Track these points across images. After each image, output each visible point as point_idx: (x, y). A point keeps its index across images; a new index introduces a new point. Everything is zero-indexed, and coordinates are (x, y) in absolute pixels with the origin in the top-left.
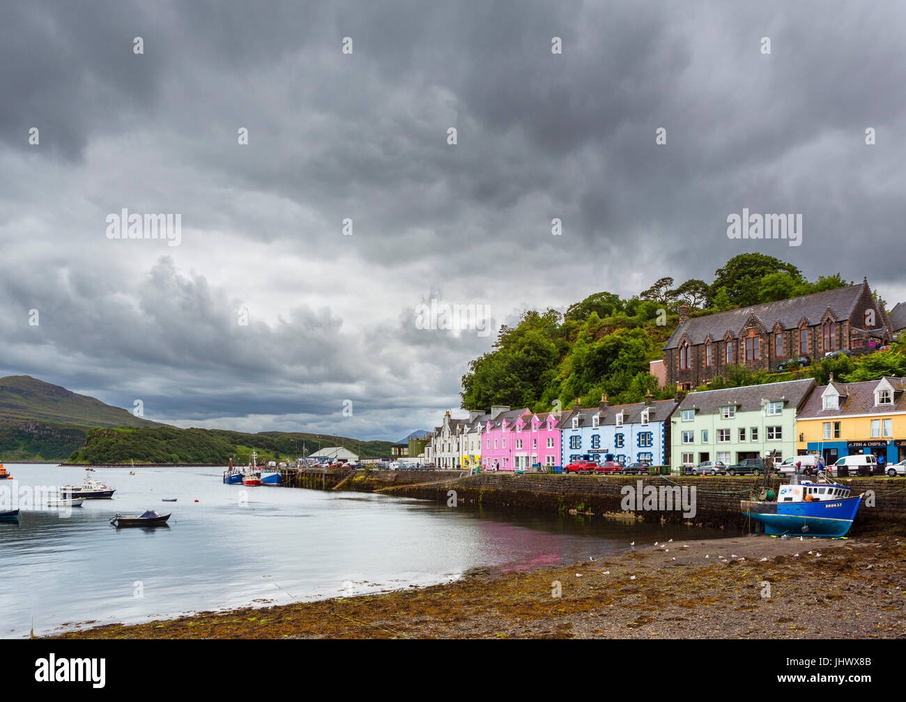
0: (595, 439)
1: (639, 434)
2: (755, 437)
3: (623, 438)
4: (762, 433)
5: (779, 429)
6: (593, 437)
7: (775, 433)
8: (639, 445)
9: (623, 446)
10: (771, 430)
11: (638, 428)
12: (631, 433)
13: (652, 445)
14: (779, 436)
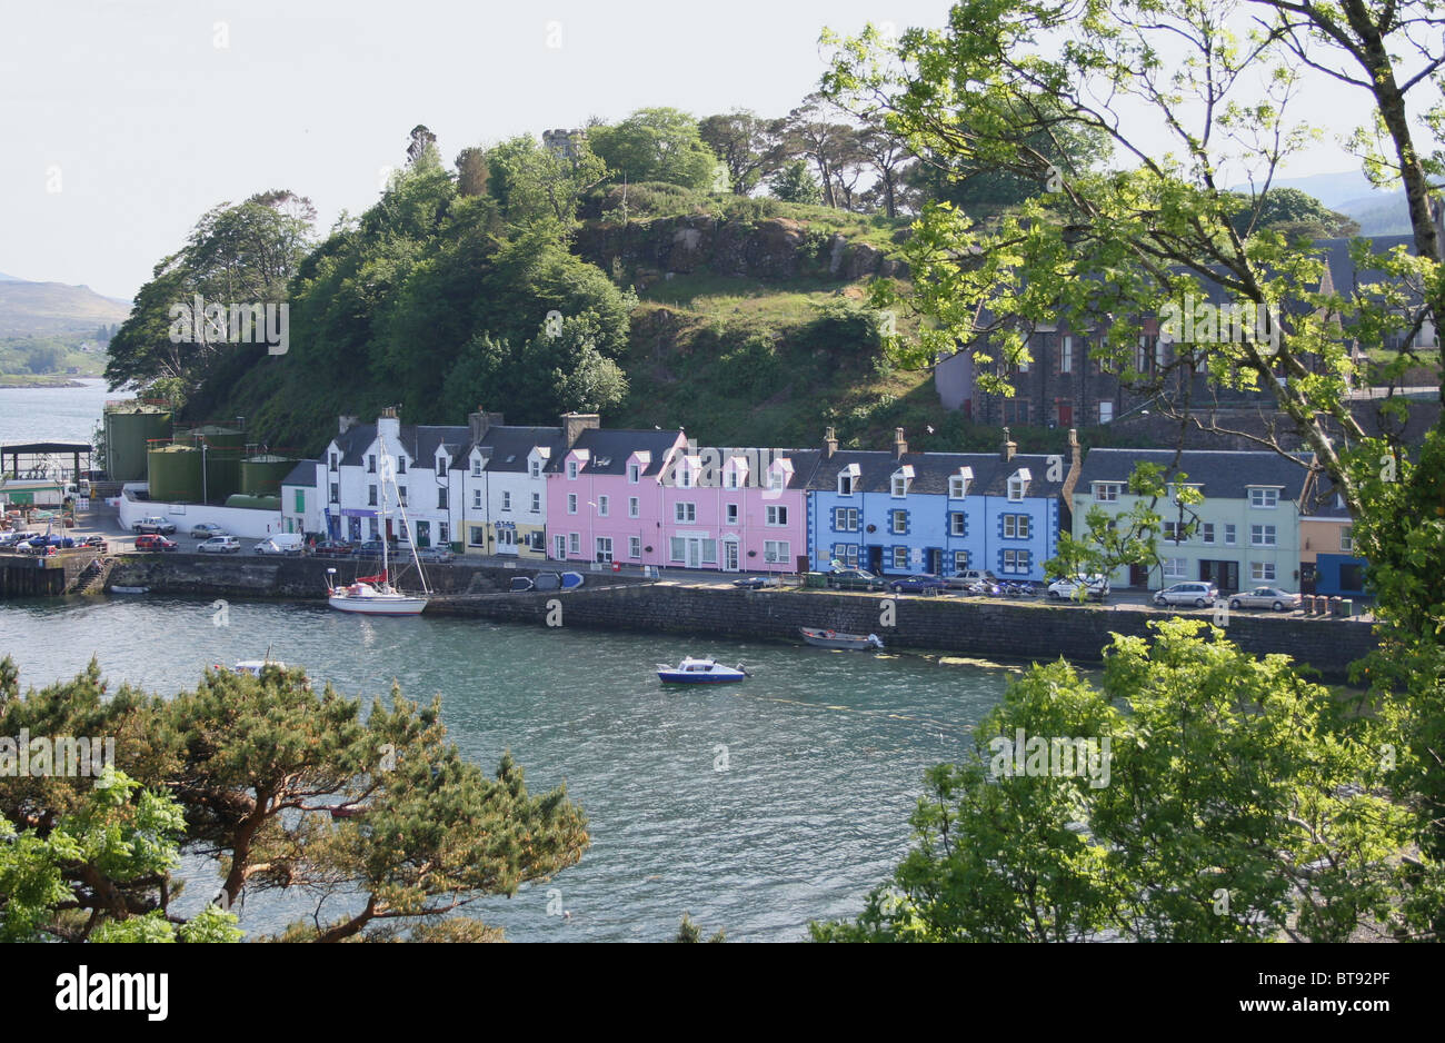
0: (901, 519)
1: (1001, 516)
2: (1231, 539)
3: (966, 520)
4: (1243, 534)
5: (1271, 529)
6: (891, 512)
7: (1264, 535)
8: (1001, 535)
9: (967, 534)
10: (1257, 529)
11: (997, 505)
12: (984, 513)
13: (1031, 537)
14: (1270, 540)
